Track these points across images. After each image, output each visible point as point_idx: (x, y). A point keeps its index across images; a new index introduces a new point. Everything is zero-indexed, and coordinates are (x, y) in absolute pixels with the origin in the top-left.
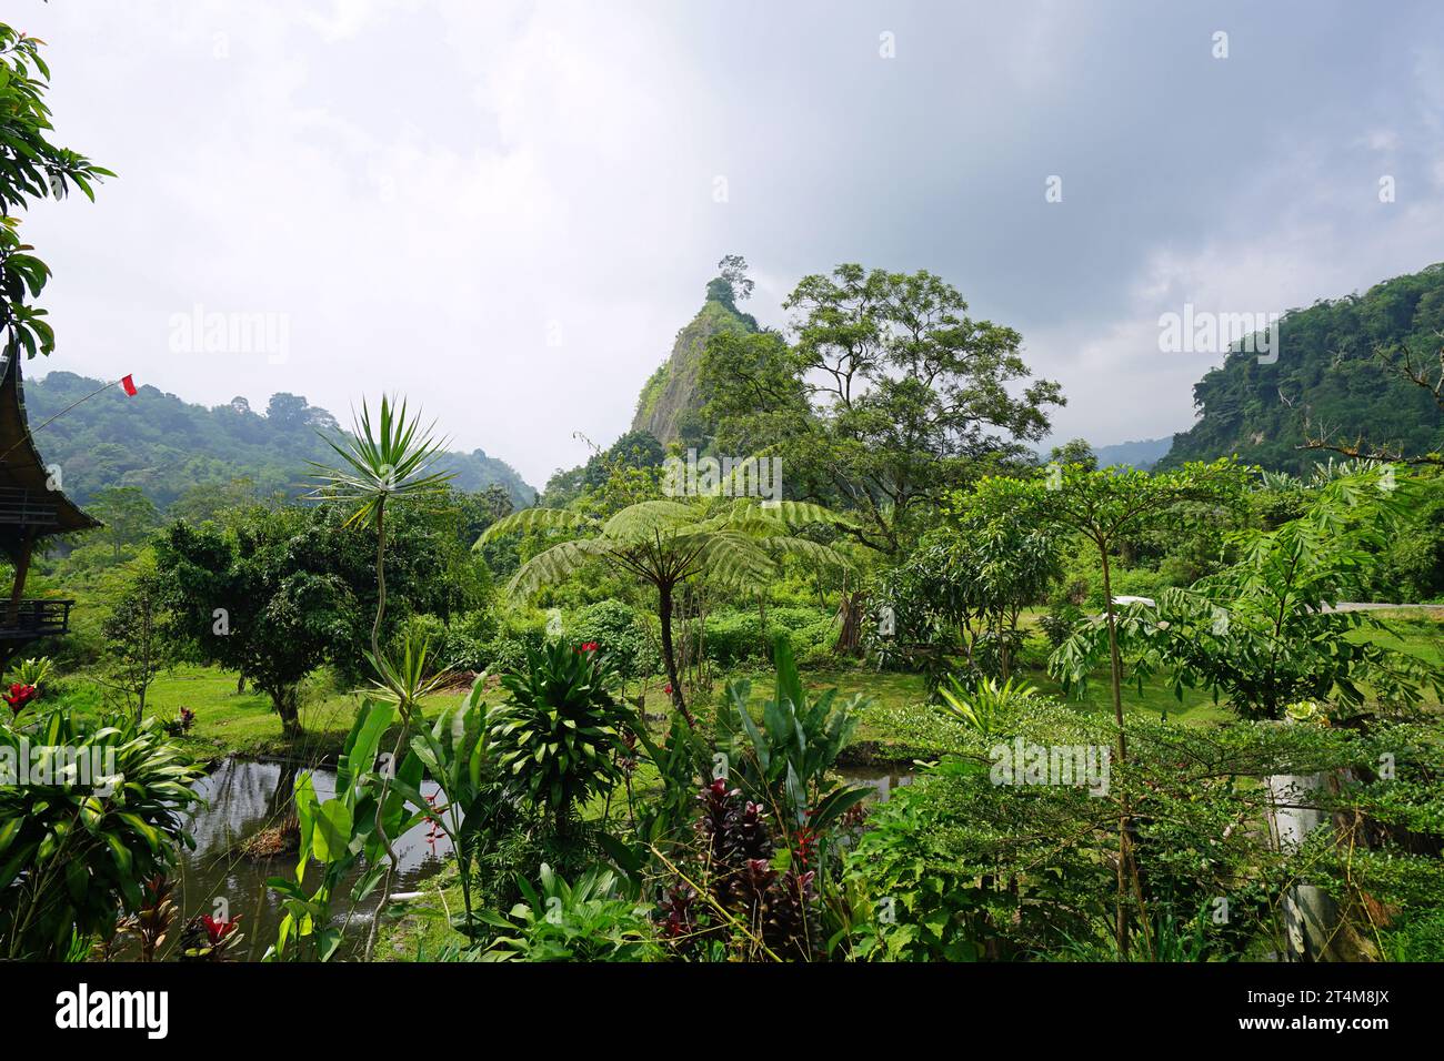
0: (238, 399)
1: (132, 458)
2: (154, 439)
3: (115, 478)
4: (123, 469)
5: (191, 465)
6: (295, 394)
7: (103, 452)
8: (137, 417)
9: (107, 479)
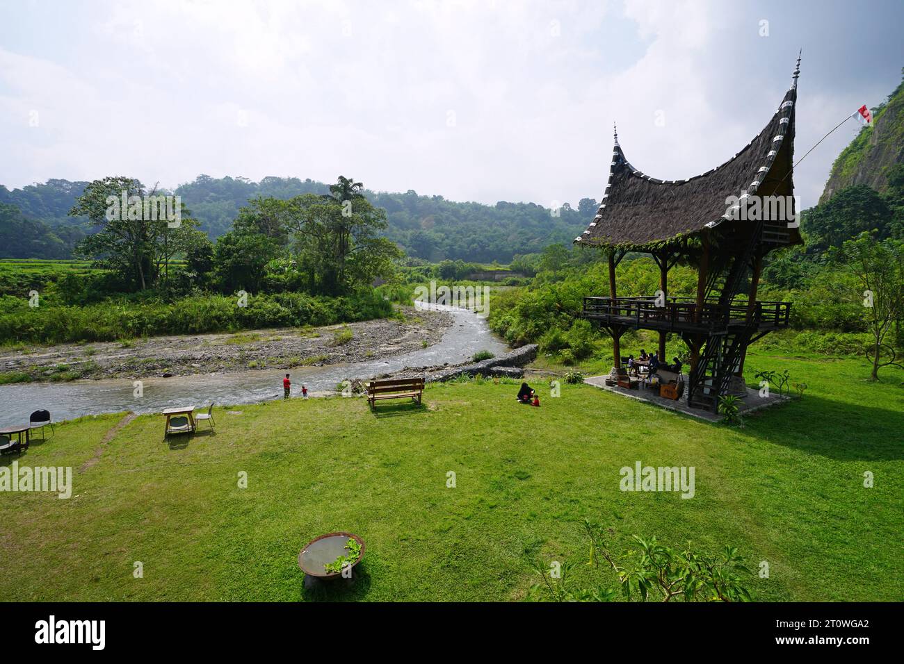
0: (565, 204)
1: (531, 234)
2: (535, 226)
3: (525, 243)
4: (528, 240)
5: (553, 236)
6: (590, 199)
7: (521, 233)
8: (529, 217)
9: (523, 244)
